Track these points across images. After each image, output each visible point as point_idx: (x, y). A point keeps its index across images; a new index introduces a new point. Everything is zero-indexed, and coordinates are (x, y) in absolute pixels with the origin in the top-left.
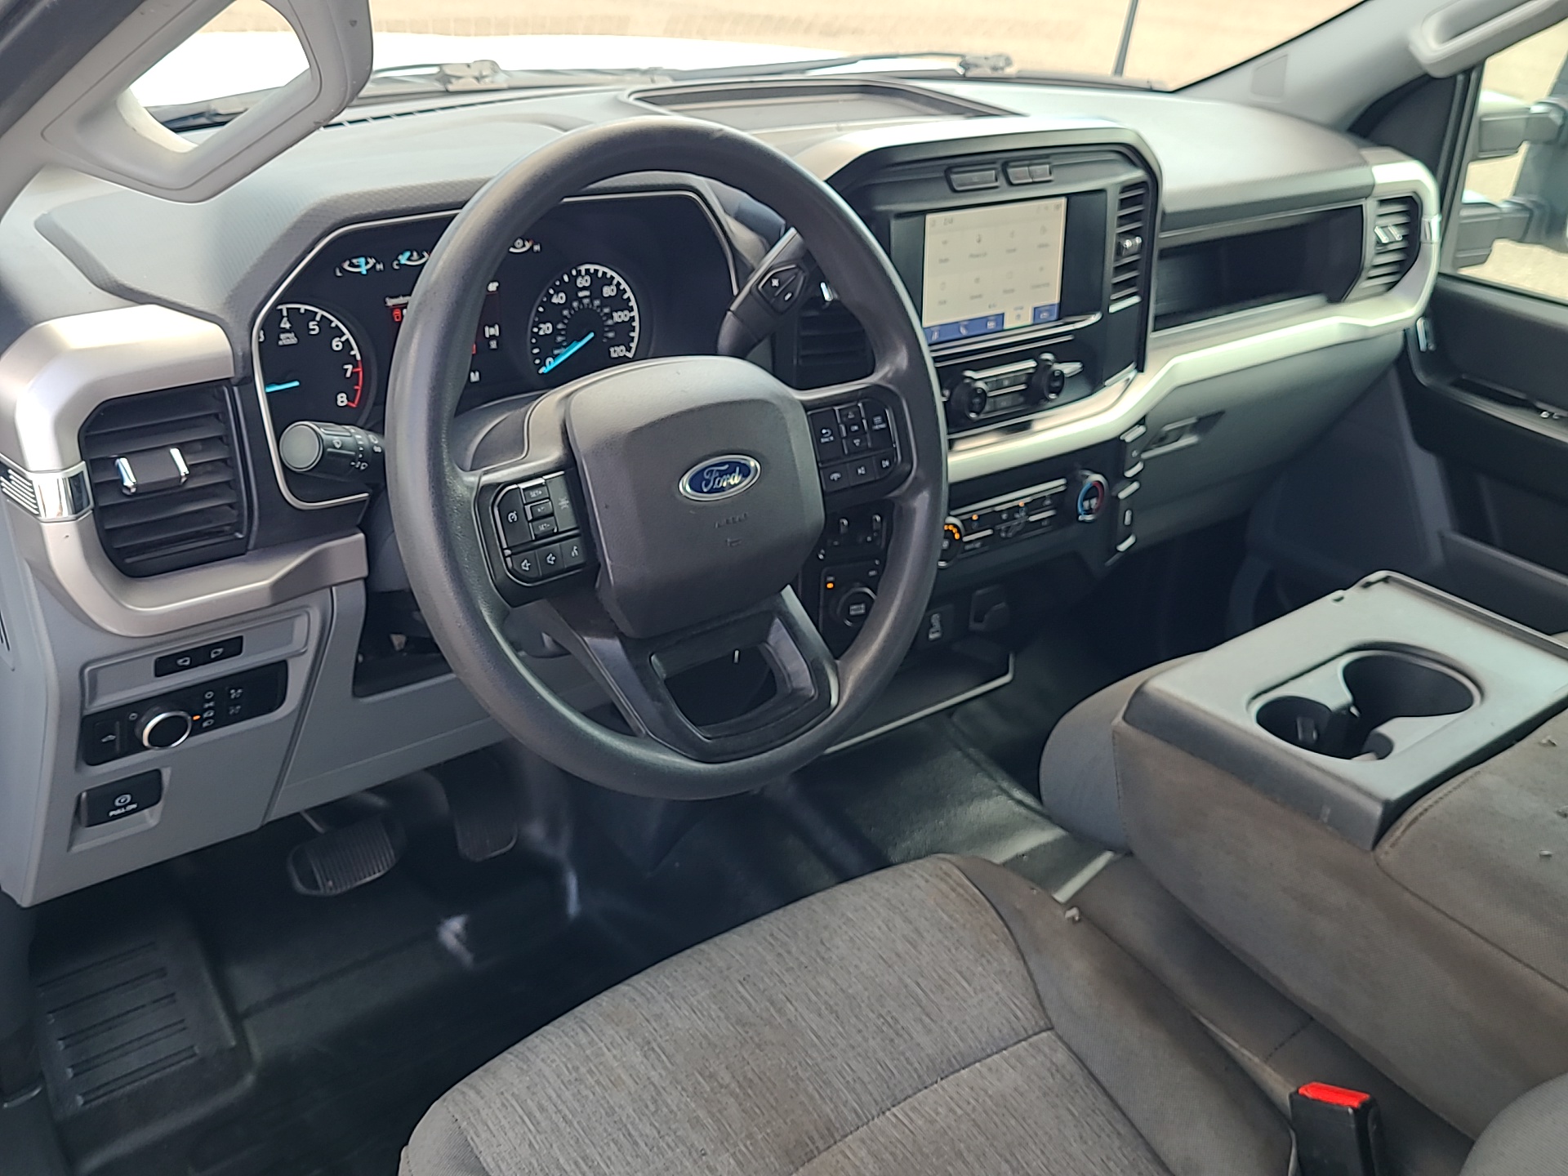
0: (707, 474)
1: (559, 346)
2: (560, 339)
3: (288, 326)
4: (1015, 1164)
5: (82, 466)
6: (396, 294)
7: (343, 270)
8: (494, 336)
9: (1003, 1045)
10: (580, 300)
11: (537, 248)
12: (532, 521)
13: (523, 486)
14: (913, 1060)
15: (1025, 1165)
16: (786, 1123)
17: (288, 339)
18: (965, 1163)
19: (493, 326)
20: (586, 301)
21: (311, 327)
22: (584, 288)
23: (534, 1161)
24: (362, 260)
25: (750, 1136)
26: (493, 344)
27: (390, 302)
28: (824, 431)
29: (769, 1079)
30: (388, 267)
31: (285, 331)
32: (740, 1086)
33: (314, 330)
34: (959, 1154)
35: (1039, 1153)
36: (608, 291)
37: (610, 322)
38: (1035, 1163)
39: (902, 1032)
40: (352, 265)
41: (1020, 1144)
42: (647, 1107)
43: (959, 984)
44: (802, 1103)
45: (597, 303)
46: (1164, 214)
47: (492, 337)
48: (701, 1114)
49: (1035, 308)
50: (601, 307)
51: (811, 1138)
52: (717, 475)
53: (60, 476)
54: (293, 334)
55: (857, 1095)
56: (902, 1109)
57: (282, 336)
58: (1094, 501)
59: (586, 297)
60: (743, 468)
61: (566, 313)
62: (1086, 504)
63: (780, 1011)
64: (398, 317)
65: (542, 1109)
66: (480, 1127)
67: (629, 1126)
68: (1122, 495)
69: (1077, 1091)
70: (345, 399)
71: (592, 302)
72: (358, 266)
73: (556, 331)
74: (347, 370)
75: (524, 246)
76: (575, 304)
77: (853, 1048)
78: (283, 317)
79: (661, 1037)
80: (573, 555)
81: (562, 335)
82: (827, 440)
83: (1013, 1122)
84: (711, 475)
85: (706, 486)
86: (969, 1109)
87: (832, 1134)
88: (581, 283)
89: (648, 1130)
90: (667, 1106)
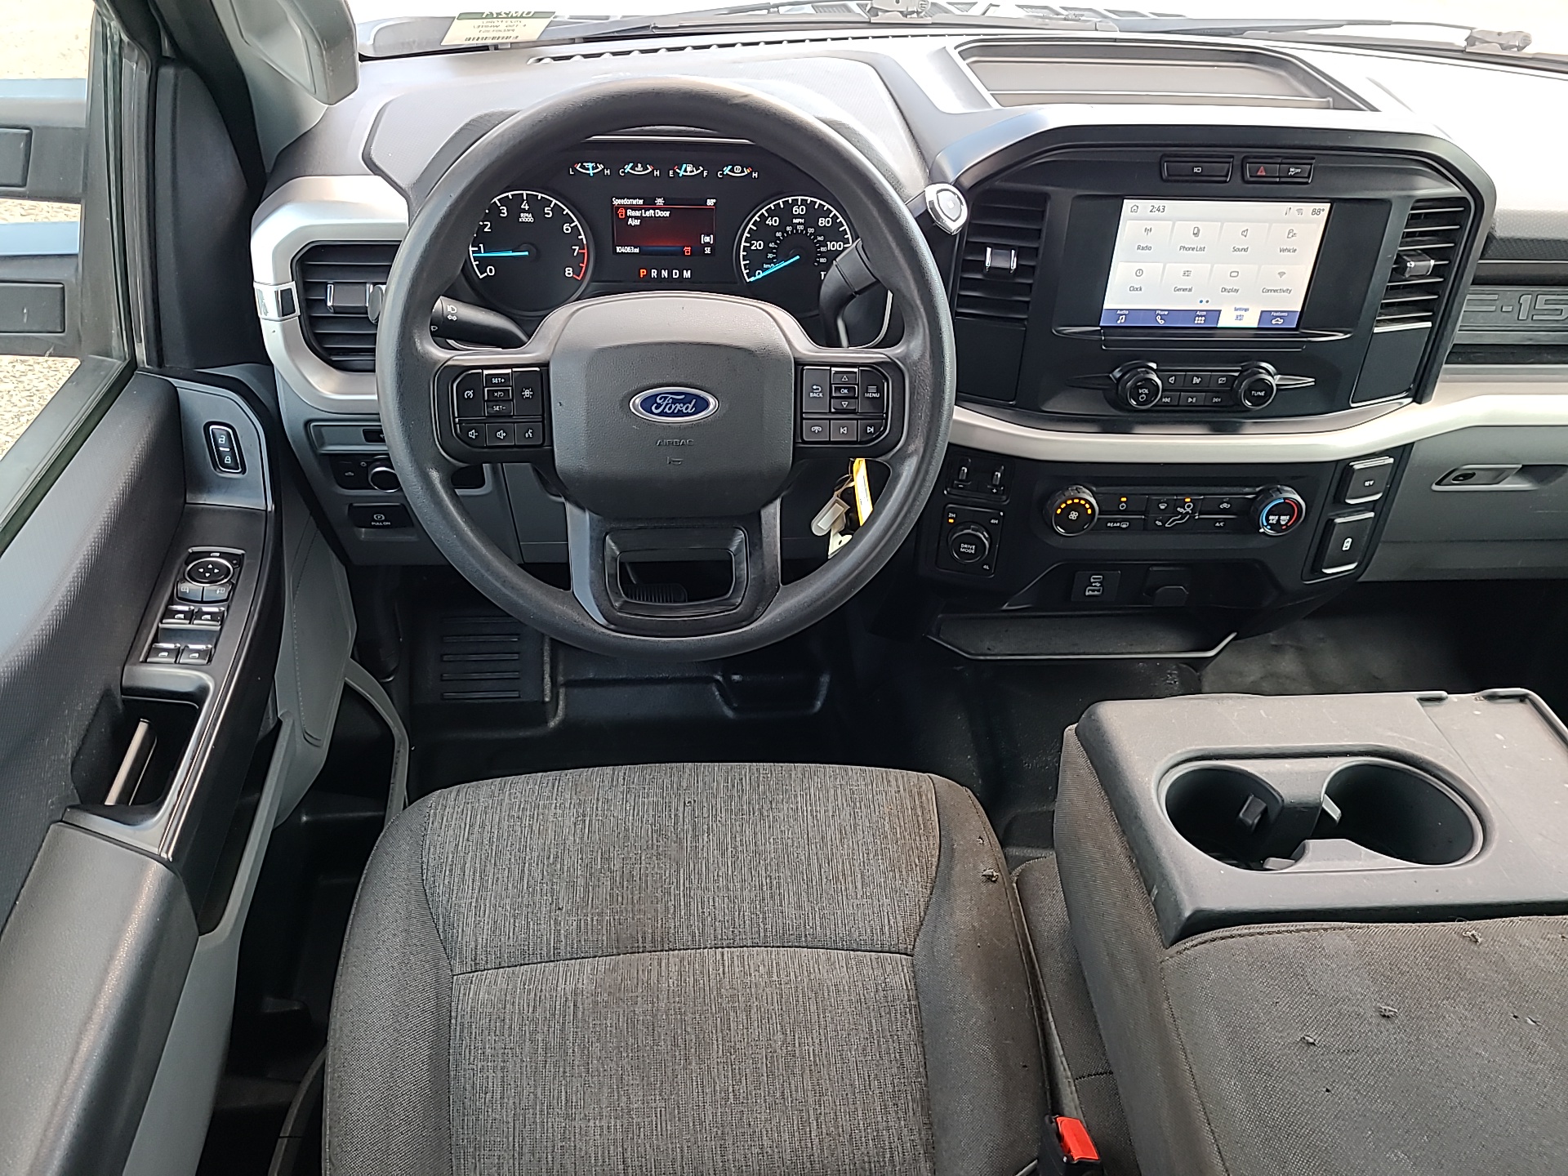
0: (660, 399)
1: (770, 261)
2: (770, 256)
3: (527, 207)
4: (789, 1039)
5: (292, 285)
6: (621, 196)
7: (575, 170)
8: (709, 243)
9: (855, 946)
10: (794, 226)
11: (755, 175)
12: (487, 401)
13: (486, 372)
14: (769, 921)
15: (797, 1045)
16: (633, 919)
17: (526, 218)
18: (749, 1017)
19: (708, 235)
20: (800, 228)
21: (546, 211)
22: (799, 216)
23: (451, 856)
24: (590, 165)
25: (601, 914)
26: (708, 250)
27: (616, 202)
28: (815, 387)
29: (646, 881)
30: (615, 172)
31: (524, 211)
32: (622, 877)
33: (548, 214)
34: (748, 1009)
35: (817, 1041)
36: (822, 222)
37: (823, 249)
38: (807, 1047)
39: (777, 897)
40: (583, 167)
41: (806, 1027)
42: (549, 858)
43: (854, 882)
44: (656, 910)
45: (811, 230)
46: (1490, 238)
47: (707, 245)
48: (581, 881)
49: (1262, 312)
50: (815, 235)
51: (644, 938)
52: (670, 402)
53: (275, 288)
54: (530, 215)
55: (704, 925)
56: (732, 953)
57: (522, 215)
58: (1284, 519)
59: (799, 224)
60: (699, 401)
61: (779, 234)
62: (1273, 519)
63: (695, 837)
64: (622, 215)
65: (482, 826)
66: (438, 818)
67: (527, 865)
68: (1338, 520)
69: (890, 1013)
70: (571, 272)
71: (806, 229)
72: (588, 169)
73: (767, 249)
74: (575, 249)
75: (743, 172)
76: (789, 228)
77: (728, 890)
78: (524, 200)
79: (597, 815)
80: (527, 436)
81: (774, 253)
82: (815, 395)
83: (813, 1008)
84: (664, 401)
85: (657, 408)
86: (784, 979)
87: (661, 944)
88: (796, 210)
89: (537, 875)
90: (562, 865)
